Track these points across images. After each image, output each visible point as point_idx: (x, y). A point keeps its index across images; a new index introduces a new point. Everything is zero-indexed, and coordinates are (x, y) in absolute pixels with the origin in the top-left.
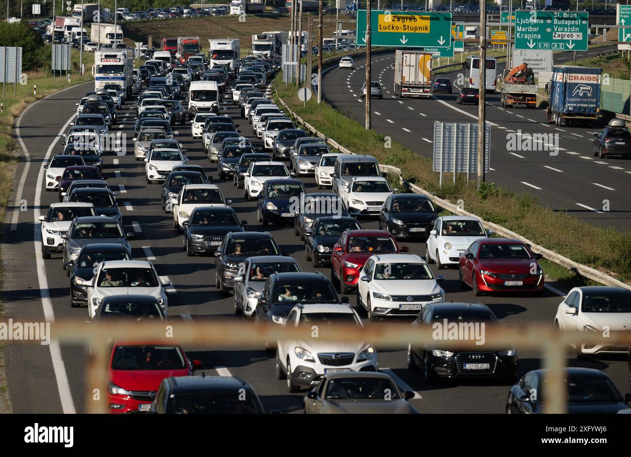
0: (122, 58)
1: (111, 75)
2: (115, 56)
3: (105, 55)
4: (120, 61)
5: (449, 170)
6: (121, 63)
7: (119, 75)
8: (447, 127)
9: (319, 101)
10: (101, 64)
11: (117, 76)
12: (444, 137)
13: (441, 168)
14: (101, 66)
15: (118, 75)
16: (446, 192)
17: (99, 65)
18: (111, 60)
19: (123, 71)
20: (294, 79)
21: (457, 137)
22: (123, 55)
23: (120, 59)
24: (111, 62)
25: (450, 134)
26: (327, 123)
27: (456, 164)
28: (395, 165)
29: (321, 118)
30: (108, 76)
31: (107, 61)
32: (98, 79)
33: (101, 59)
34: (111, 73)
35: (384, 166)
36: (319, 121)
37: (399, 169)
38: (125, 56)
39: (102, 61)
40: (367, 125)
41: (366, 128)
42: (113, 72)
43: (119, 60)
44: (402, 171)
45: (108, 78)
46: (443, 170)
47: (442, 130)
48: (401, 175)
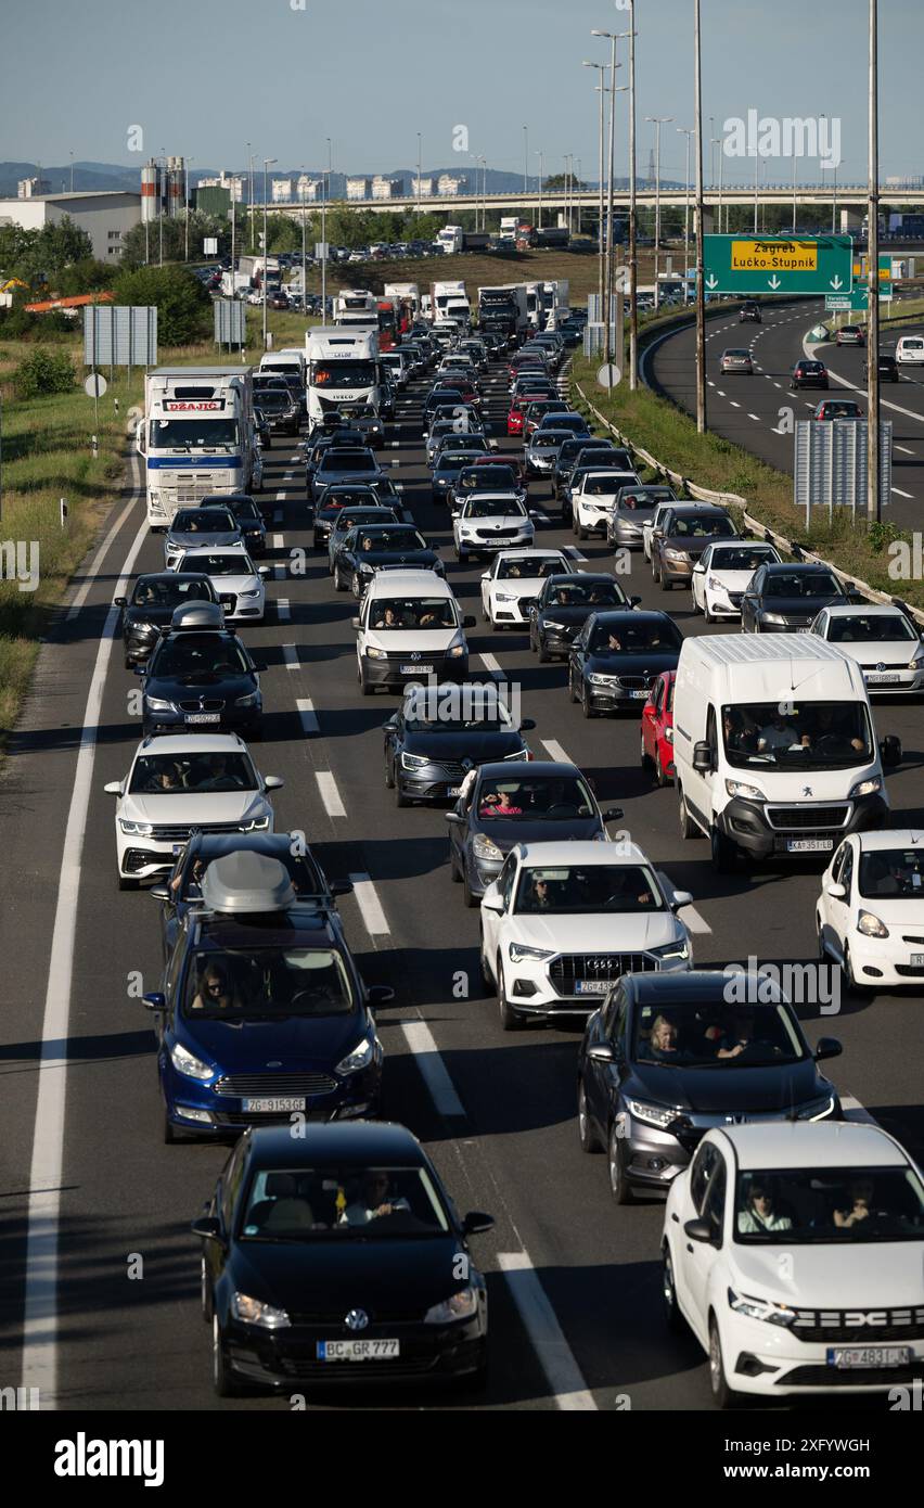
0: (230, 396)
1: (197, 452)
2: (206, 393)
3: (176, 389)
4: (222, 408)
5: (821, 501)
6: (227, 414)
7: (220, 452)
8: (818, 429)
9: (632, 387)
10: (166, 417)
11: (213, 456)
12: (812, 445)
13: (808, 499)
14: (164, 425)
15: (219, 450)
16: (816, 538)
17: (158, 422)
18: (196, 404)
19: (232, 438)
20: (600, 350)
21: (835, 445)
22: (231, 387)
23: (223, 401)
24: (195, 413)
25: (822, 440)
26: (642, 424)
27: (834, 491)
28: (739, 493)
29: (633, 416)
30: (186, 455)
31: (182, 408)
32: (157, 463)
33: (165, 401)
34: (196, 445)
35: (722, 495)
36: (629, 419)
37: (743, 500)
38: (238, 392)
39: (165, 409)
40: (700, 426)
41: (699, 430)
42: (201, 441)
43: (219, 404)
44: (748, 503)
45: (186, 462)
46: (811, 500)
47: (808, 433)
48: (746, 511)
